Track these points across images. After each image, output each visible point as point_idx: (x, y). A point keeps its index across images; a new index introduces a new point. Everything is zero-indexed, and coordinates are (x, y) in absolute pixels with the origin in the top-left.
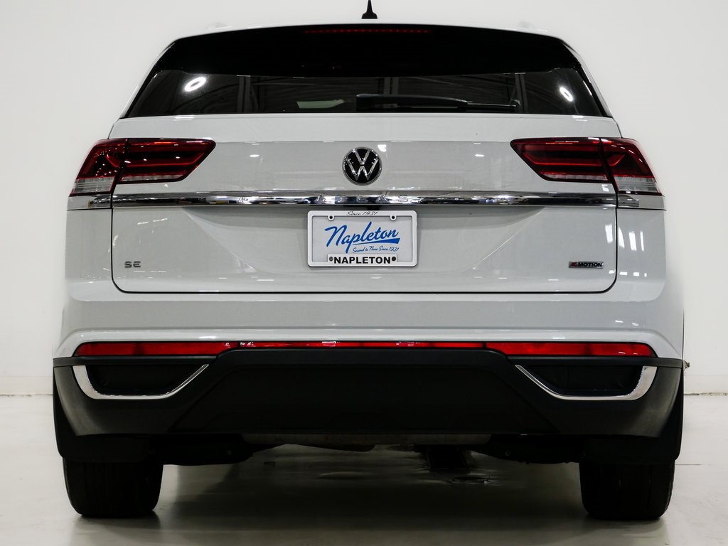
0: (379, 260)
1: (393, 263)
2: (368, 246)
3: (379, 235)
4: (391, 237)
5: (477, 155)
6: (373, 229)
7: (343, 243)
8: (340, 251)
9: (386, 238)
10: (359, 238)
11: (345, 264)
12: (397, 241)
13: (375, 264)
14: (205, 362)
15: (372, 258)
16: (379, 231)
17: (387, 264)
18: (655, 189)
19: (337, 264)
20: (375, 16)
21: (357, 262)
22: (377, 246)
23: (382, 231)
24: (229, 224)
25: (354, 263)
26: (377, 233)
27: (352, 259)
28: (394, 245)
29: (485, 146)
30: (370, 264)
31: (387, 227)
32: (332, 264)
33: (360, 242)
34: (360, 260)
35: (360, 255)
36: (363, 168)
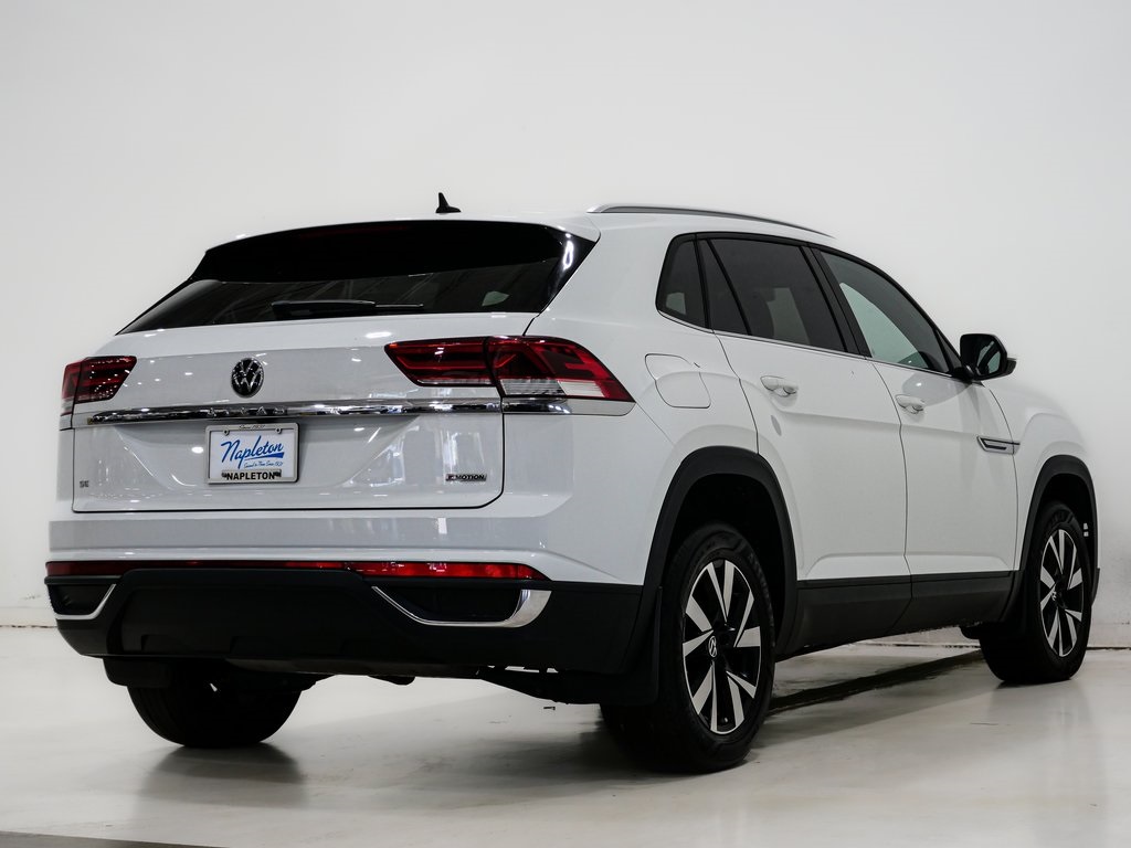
0: (265, 476)
1: (277, 479)
2: (257, 461)
3: (267, 449)
4: (277, 452)
5: (354, 360)
6: (262, 444)
7: (236, 458)
8: (232, 466)
9: (273, 453)
10: (249, 453)
11: (236, 481)
12: (281, 455)
13: (261, 480)
14: (113, 581)
15: (259, 474)
16: (267, 446)
17: (271, 480)
19: (230, 481)
21: (247, 478)
22: (265, 460)
23: (269, 445)
24: (152, 441)
25: (244, 479)
26: (265, 447)
27: (242, 475)
28: (279, 459)
29: (363, 351)
30: (257, 480)
31: (274, 440)
32: (225, 480)
33: (250, 457)
34: (249, 476)
35: (249, 471)
36: (245, 380)
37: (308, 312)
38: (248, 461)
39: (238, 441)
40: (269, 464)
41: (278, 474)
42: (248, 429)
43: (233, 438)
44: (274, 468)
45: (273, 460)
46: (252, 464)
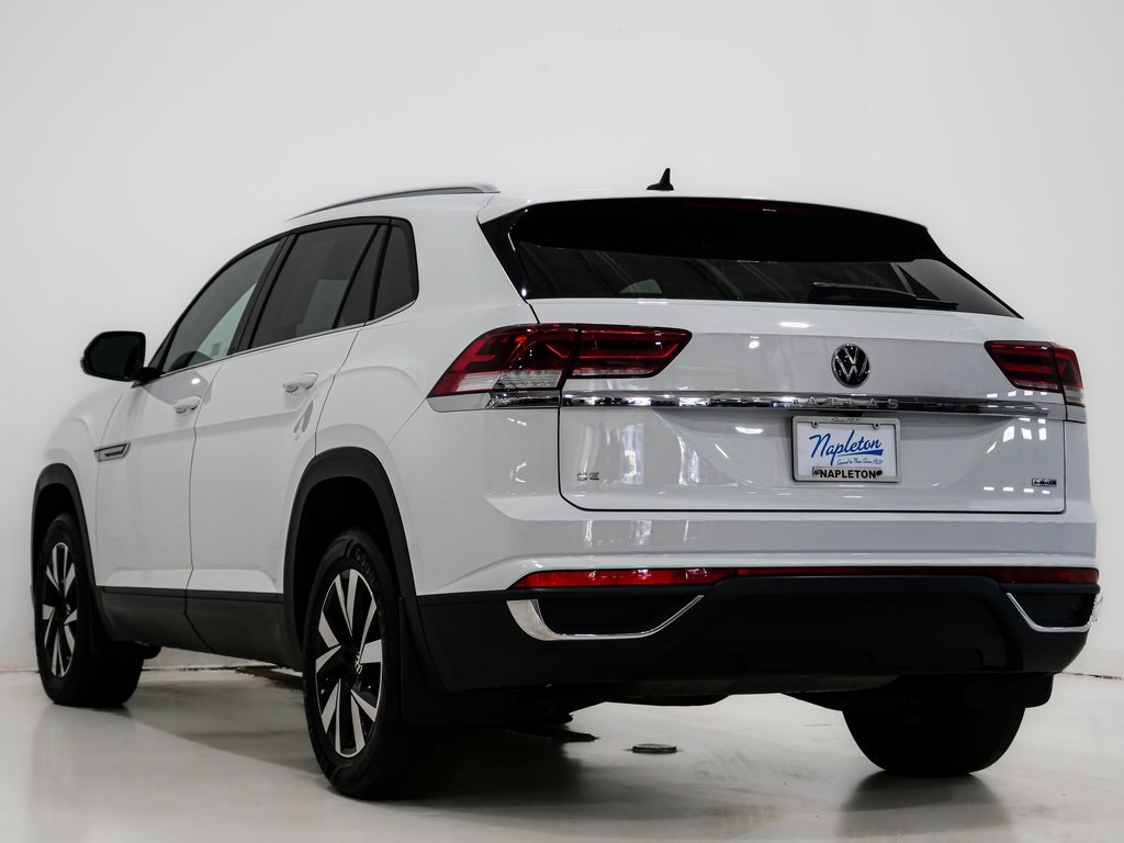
0: (864, 474)
1: (879, 478)
2: (852, 458)
3: (863, 444)
4: (874, 448)
6: (856, 439)
7: (827, 454)
8: (824, 462)
9: (870, 449)
10: (842, 448)
11: (831, 479)
12: (880, 453)
13: (861, 479)
15: (857, 472)
16: (862, 441)
17: (872, 479)
18: (1079, 399)
19: (824, 479)
20: (671, 188)
21: (843, 476)
22: (860, 458)
23: (865, 440)
25: (840, 477)
26: (860, 442)
27: (838, 472)
28: (878, 457)
30: (855, 479)
31: (869, 435)
32: (817, 477)
33: (844, 453)
34: (846, 474)
35: (846, 468)
36: (854, 368)
37: (847, 298)
38: (842, 458)
39: (829, 435)
40: (867, 462)
41: (880, 473)
42: (842, 423)
43: (822, 431)
44: (873, 467)
45: (871, 457)
46: (846, 461)
